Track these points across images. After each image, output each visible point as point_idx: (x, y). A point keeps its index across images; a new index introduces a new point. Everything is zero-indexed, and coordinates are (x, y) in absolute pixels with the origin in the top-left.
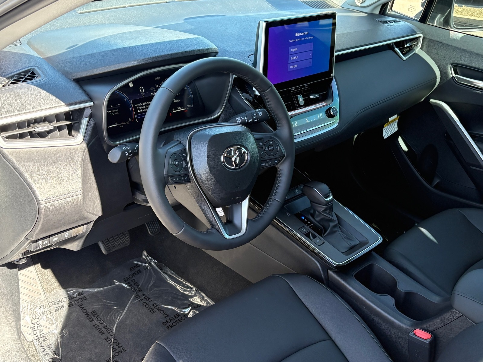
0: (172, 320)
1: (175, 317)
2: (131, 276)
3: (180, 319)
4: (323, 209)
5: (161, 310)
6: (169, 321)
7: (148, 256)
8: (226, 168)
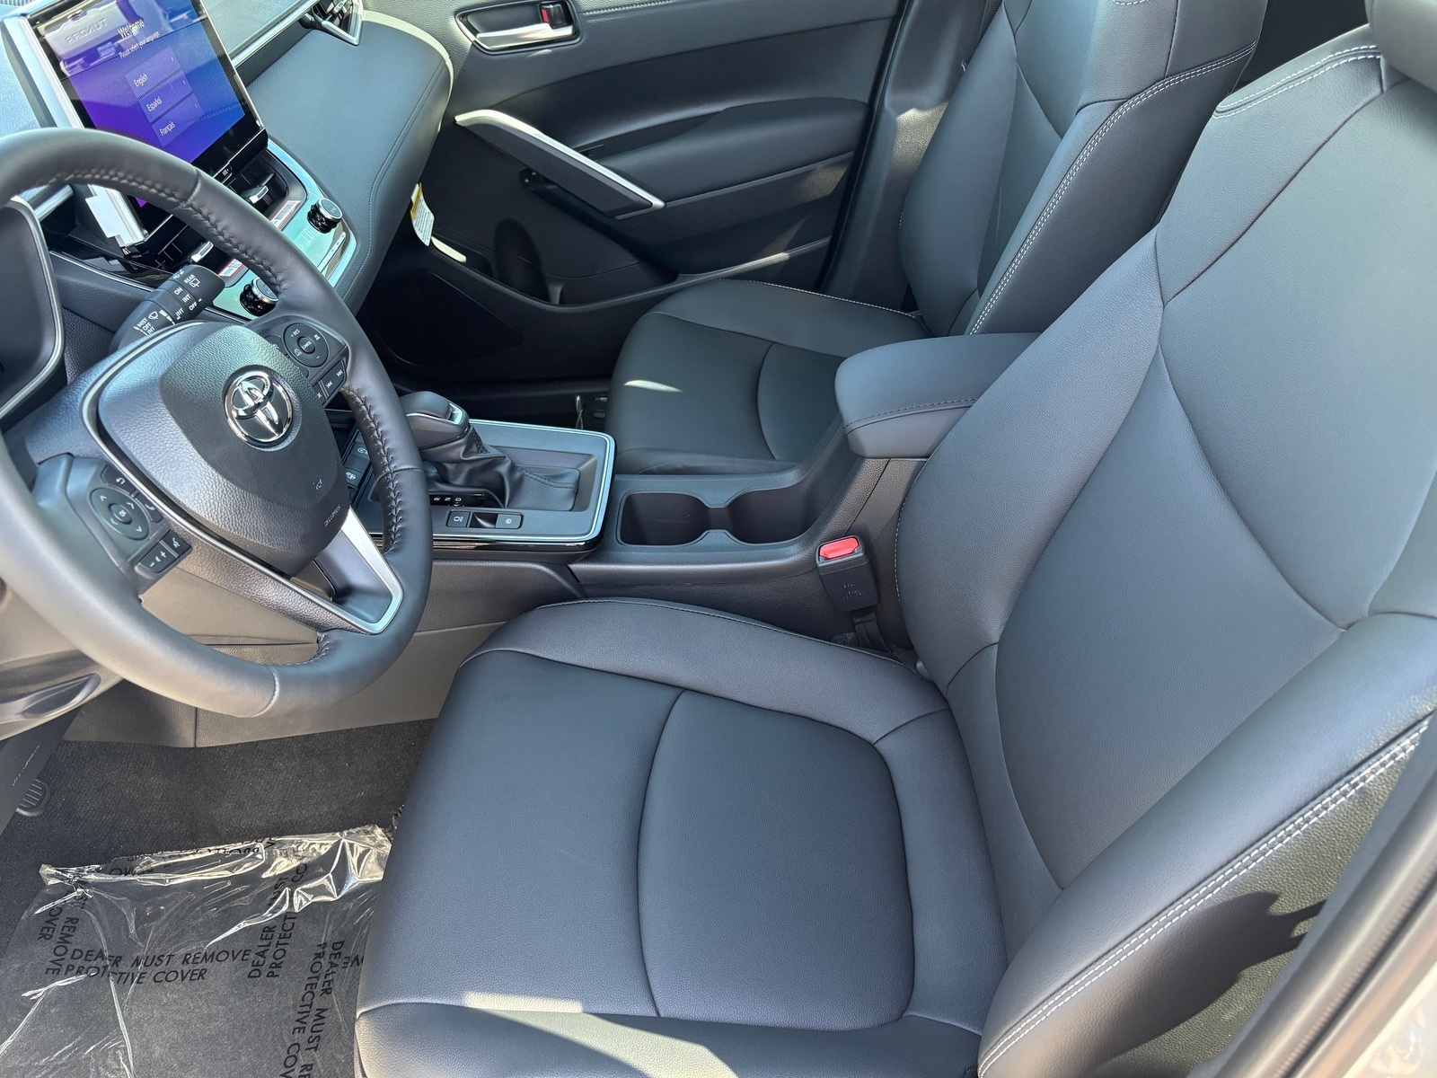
0: (264, 952)
1: (266, 939)
2: (60, 951)
3: (283, 933)
4: (462, 449)
5: (216, 955)
6: (262, 960)
7: (63, 871)
8: (266, 450)
